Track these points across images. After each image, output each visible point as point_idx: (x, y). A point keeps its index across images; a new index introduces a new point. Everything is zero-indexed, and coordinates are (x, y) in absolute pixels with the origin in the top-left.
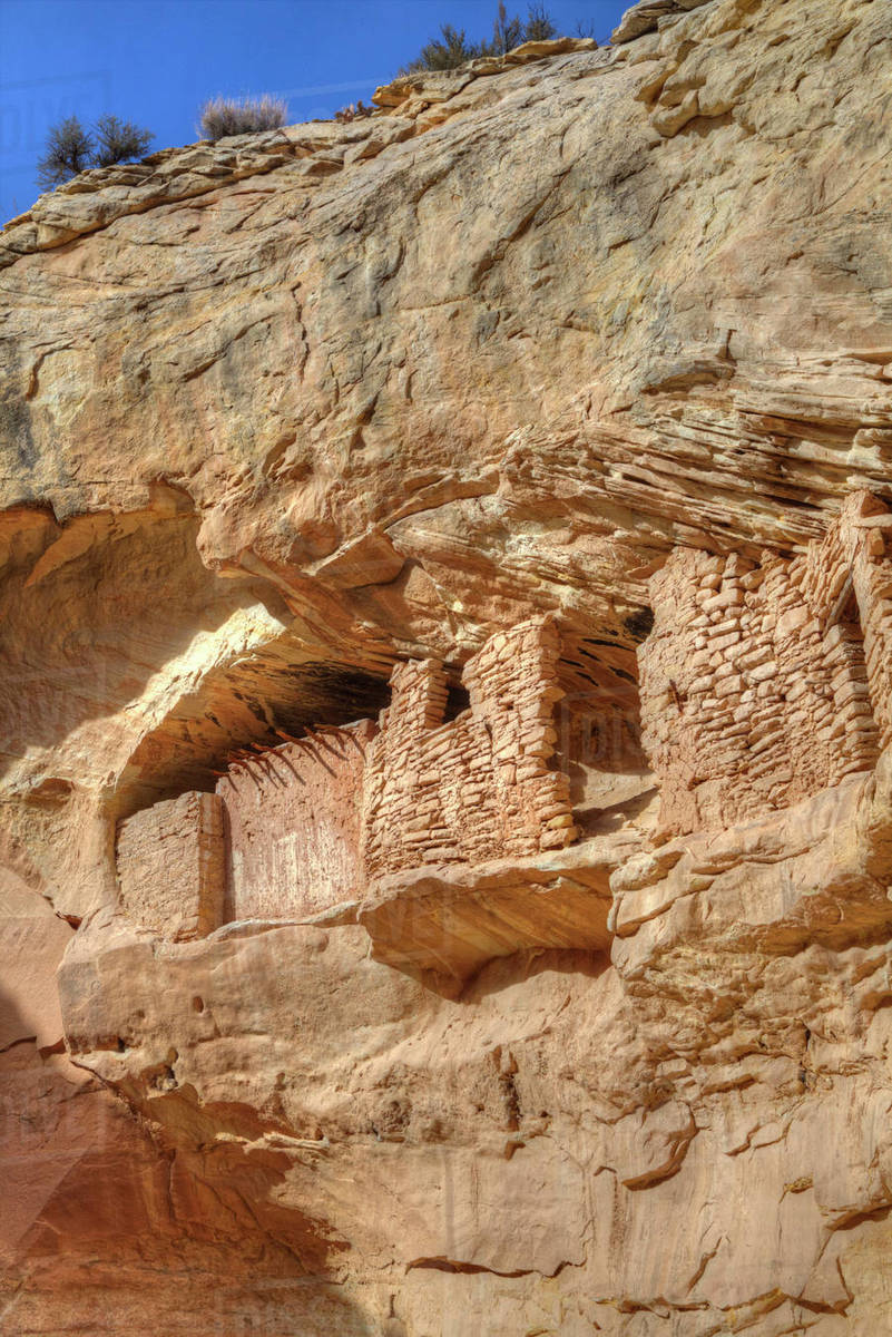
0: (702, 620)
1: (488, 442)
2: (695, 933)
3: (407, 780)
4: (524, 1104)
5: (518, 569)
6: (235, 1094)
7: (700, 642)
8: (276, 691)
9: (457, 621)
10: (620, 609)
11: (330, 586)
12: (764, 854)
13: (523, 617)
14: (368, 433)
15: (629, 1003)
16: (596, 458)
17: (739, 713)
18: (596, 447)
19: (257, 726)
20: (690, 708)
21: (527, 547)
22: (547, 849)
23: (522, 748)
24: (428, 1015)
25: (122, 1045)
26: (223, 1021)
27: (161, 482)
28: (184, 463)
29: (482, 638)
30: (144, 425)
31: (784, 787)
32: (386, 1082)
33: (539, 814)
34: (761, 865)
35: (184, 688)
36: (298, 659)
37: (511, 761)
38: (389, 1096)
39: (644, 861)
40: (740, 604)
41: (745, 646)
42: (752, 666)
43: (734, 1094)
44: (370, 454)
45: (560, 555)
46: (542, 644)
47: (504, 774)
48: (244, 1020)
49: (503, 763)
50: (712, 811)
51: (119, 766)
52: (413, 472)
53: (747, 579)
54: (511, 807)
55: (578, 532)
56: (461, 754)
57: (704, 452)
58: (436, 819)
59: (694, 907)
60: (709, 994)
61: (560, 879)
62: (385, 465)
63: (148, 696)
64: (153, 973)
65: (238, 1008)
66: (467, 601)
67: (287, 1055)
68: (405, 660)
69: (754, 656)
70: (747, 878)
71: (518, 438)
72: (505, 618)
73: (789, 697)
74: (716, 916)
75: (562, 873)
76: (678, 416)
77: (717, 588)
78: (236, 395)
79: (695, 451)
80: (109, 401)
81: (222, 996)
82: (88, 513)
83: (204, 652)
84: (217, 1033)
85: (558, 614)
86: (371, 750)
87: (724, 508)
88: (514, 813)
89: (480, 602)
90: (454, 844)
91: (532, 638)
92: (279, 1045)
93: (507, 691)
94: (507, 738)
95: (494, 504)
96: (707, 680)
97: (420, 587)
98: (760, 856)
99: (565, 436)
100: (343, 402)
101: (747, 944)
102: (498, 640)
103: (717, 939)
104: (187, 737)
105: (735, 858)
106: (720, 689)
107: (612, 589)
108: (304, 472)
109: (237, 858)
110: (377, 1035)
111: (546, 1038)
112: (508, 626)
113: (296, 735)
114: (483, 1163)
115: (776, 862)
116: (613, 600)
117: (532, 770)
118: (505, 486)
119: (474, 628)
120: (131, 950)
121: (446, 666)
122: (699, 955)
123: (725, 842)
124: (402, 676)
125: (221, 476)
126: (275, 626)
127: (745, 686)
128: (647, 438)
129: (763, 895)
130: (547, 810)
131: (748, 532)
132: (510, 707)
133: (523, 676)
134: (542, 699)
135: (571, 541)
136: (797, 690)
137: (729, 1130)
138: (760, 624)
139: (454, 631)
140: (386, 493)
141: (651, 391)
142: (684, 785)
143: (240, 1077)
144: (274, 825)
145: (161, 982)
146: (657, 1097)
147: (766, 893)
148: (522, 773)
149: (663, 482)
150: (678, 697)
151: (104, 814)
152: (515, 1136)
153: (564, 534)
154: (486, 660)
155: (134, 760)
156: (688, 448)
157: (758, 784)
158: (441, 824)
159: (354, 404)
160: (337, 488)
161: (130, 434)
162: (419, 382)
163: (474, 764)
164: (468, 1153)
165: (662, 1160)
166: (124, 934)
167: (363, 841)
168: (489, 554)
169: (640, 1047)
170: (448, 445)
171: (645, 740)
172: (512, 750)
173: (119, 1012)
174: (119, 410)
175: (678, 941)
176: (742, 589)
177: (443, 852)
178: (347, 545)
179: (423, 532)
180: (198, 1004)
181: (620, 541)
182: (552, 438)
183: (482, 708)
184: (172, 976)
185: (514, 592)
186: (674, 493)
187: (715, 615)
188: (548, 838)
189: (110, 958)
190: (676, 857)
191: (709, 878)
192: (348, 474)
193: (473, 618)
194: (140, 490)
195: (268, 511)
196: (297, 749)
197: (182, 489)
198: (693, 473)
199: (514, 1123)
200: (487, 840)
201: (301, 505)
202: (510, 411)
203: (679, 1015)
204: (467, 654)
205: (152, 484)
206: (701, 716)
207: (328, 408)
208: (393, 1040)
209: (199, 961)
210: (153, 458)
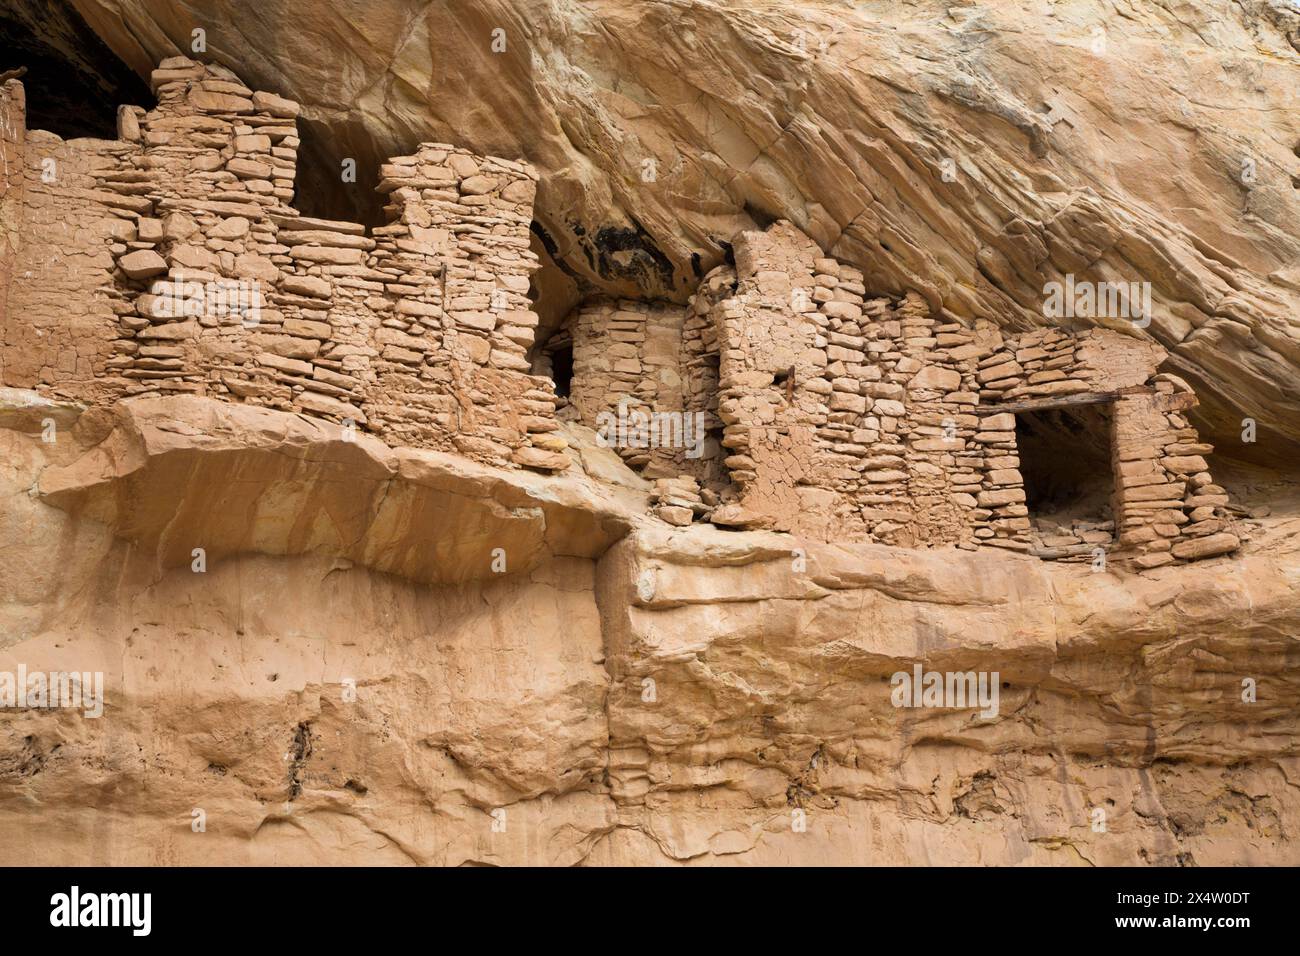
0: (822, 318)
5: (551, 101)
7: (819, 340)
17: (863, 436)
22: (525, 467)
31: (894, 527)
33: (527, 421)
34: (888, 598)
37: (483, 334)
40: (860, 324)
42: (879, 396)
47: (469, 344)
50: (816, 520)
54: (476, 395)
56: (385, 282)
58: (322, 352)
61: (539, 512)
70: (873, 606)
73: (918, 445)
74: (816, 630)
75: (541, 503)
88: (482, 403)
90: (358, 402)
93: (468, 232)
94: (475, 299)
96: (827, 386)
98: (898, 591)
103: (802, 651)
106: (842, 401)
111: (383, 687)
115: (905, 599)
117: (518, 361)
122: (770, 660)
123: (860, 564)
127: (867, 411)
128: (907, 135)
129: (885, 626)
130: (541, 421)
132: (476, 257)
133: (502, 229)
136: (932, 444)
138: (897, 361)
142: (789, 481)
147: (890, 625)
150: (792, 386)
154: (436, 174)
157: (868, 512)
158: (337, 364)
163: (405, 305)
188: (531, 455)
190: (782, 556)
191: (823, 591)
200: (430, 421)
203: (683, 709)
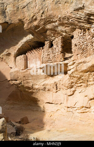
0: (79, 37)
1: (56, 16)
2: (77, 70)
3: (47, 54)
4: (58, 88)
5: (59, 31)
6: (28, 86)
7: (79, 39)
8: (32, 44)
9: (52, 37)
10: (70, 36)
11: (38, 32)
12: (84, 62)
13: (59, 36)
14: (43, 15)
15: (69, 77)
16: (68, 18)
17: (82, 47)
18: (68, 17)
19: (30, 48)
20: (77, 46)
21: (60, 28)
23: (59, 51)
24: (48, 78)
25: (16, 81)
26: (27, 78)
27: (20, 20)
28: (23, 18)
29: (55, 39)
30: (18, 13)
31: (87, 55)
32: (44, 85)
34: (84, 64)
35: (23, 43)
36: (35, 40)
37: (58, 52)
38: (44, 86)
39: (71, 63)
40: (83, 35)
41: (84, 40)
42: (84, 42)
43: (80, 87)
44: (43, 17)
45: (64, 30)
46: (61, 39)
47: (57, 53)
48: (29, 78)
49: (57, 52)
50: (79, 58)
51: (16, 52)
52: (48, 20)
53: (84, 32)
54: (57, 57)
55: (66, 27)
56: (52, 51)
57: (80, 18)
58: (49, 58)
59: (77, 68)
60: (78, 77)
62: (45, 19)
63: (19, 44)
64: (19, 73)
65: (28, 77)
66: (53, 35)
67: (33, 82)
68: (46, 41)
69: (84, 41)
70: (82, 65)
71: (60, 16)
72: (57, 36)
74: (79, 69)
76: (77, 13)
77: (81, 33)
78: (28, 10)
79: (79, 18)
80: (14, 11)
81: (27, 76)
82: (12, 24)
83: (25, 40)
84: (26, 80)
85: (63, 36)
86: (43, 50)
87: (82, 24)
89: (55, 35)
91: (60, 39)
92: (33, 81)
93: (57, 44)
94: (57, 49)
95: (57, 24)
96: (79, 43)
97: (48, 33)
99: (65, 16)
100: (40, 11)
101: (82, 72)
102: (57, 39)
103: (79, 71)
104: (23, 49)
105: (81, 63)
106: (81, 44)
107: (69, 33)
108: (36, 19)
109: (28, 62)
110: (43, 80)
111: (60, 81)
112: (58, 37)
113: (35, 49)
114: (53, 93)
116: (69, 35)
117: (60, 53)
118: (58, 21)
119: (54, 37)
120: (17, 71)
121: (51, 42)
122: (77, 73)
123: (80, 61)
124: (46, 43)
125: (27, 20)
126: (32, 37)
127: (83, 44)
128: (74, 16)
129: (84, 66)
130: (61, 57)
131: (85, 27)
132: (58, 46)
133: (59, 43)
134: (61, 45)
135: (65, 28)
136: (89, 45)
137: (79, 90)
138: (85, 37)
139: (52, 38)
140: (45, 22)
141: (75, 10)
142: (76, 55)
143: (29, 84)
144: (32, 58)
145: (20, 74)
146: (72, 87)
148: (59, 53)
149: (75, 21)
150: (76, 45)
151: (14, 57)
152: (57, 91)
153: (64, 27)
154: (55, 41)
155: (17, 51)
156: (79, 17)
157: (84, 55)
159: (41, 12)
160: (39, 21)
161: (17, 14)
162: (49, 9)
163: (54, 52)
164: (52, 92)
165: (72, 93)
166: (16, 69)
167: (42, 60)
168: (56, 29)
169: (70, 82)
170: (52, 17)
171: (72, 50)
172: (58, 51)
173: (16, 77)
174: (15, 12)
175: (75, 71)
176: (83, 33)
177: (50, 62)
178: (40, 28)
179: (49, 26)
180: (24, 77)
181: (71, 28)
182: (63, 16)
183: (55, 46)
184: (21, 74)
185: (59, 33)
186: (77, 22)
187: (81, 36)
188: (61, 60)
189: (15, 72)
190: (75, 62)
191: (78, 65)
192: (41, 20)
193: (54, 36)
194: (18, 21)
195: (32, 24)
196: (35, 50)
197: (22, 21)
198: (79, 20)
199: (57, 89)
200: (55, 60)
201: (35, 23)
202: (59, 13)
203: (74, 79)
204: (53, 40)
205: (19, 20)
206: (78, 47)
207: (38, 12)
208: (44, 81)
209: (24, 72)
210: (19, 17)
